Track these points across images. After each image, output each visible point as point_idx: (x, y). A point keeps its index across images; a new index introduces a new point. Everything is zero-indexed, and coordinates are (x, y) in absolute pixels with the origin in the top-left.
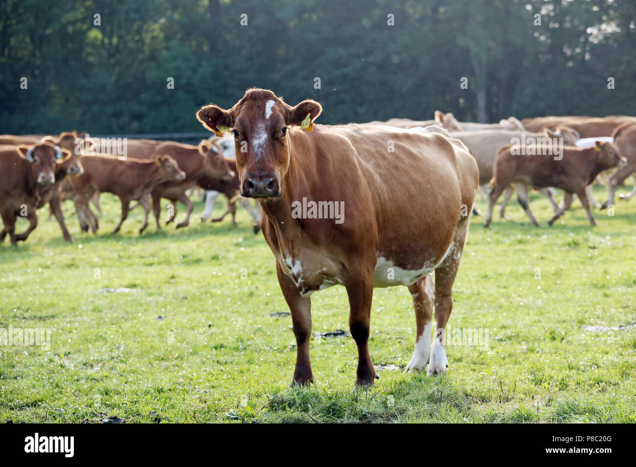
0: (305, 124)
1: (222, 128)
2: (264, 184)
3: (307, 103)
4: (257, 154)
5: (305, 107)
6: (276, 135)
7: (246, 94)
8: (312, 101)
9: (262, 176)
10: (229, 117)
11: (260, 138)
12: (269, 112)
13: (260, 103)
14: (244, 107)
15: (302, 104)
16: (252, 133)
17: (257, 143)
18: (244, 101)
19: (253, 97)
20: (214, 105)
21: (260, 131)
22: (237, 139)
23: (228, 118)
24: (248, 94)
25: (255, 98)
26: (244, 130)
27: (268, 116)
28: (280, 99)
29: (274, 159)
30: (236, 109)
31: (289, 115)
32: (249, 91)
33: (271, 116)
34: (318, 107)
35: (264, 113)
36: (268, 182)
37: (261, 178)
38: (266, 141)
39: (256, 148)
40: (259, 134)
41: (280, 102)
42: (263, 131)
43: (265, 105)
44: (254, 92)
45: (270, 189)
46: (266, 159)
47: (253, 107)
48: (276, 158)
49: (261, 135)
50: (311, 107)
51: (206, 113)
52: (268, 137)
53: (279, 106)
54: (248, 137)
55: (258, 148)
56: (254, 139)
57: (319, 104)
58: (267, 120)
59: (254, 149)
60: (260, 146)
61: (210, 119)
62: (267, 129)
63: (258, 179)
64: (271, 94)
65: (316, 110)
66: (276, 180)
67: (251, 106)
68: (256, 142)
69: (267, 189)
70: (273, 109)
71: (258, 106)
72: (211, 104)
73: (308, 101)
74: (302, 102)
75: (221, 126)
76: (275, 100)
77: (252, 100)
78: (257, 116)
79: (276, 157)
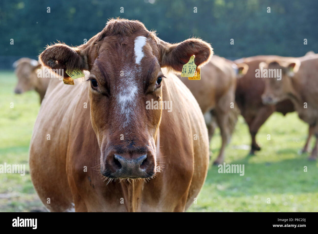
0: (188, 71)
1: (73, 73)
2: (136, 163)
3: (192, 43)
4: (125, 117)
5: (190, 48)
6: (150, 88)
7: (107, 27)
8: (200, 41)
9: (133, 151)
10: (83, 57)
11: (128, 93)
12: (139, 55)
13: (126, 40)
14: (104, 45)
15: (186, 44)
16: (116, 85)
17: (125, 100)
18: (104, 36)
19: (116, 32)
20: (61, 43)
21: (127, 82)
22: (95, 92)
23: (81, 59)
24: (109, 27)
25: (119, 33)
26: (105, 80)
27: (138, 60)
28: (153, 34)
29: (146, 120)
30: (93, 47)
31: (164, 55)
32: (112, 22)
33: (143, 61)
34: (207, 49)
35: (133, 56)
36: (141, 161)
37: (131, 153)
38: (136, 97)
39: (123, 108)
40: (126, 86)
41: (152, 38)
42: (132, 83)
43: (134, 43)
44: (119, 24)
45: (143, 168)
46: (137, 123)
47: (117, 45)
48: (149, 120)
49: (130, 88)
50: (197, 48)
51: (51, 56)
52: (139, 91)
53: (151, 45)
54: (111, 91)
55: (126, 108)
56: (120, 95)
57: (209, 45)
58: (137, 66)
59: (120, 108)
60: (128, 105)
61: (57, 62)
62: (137, 78)
63: (128, 156)
64: (140, 27)
65: (205, 53)
66: (150, 157)
67: (114, 44)
68: (123, 99)
69: (140, 169)
70: (144, 49)
71: (124, 45)
72: (57, 42)
73: (194, 40)
74: (185, 41)
75: (72, 71)
76: (147, 36)
77: (116, 34)
78: (123, 60)
79: (148, 117)
